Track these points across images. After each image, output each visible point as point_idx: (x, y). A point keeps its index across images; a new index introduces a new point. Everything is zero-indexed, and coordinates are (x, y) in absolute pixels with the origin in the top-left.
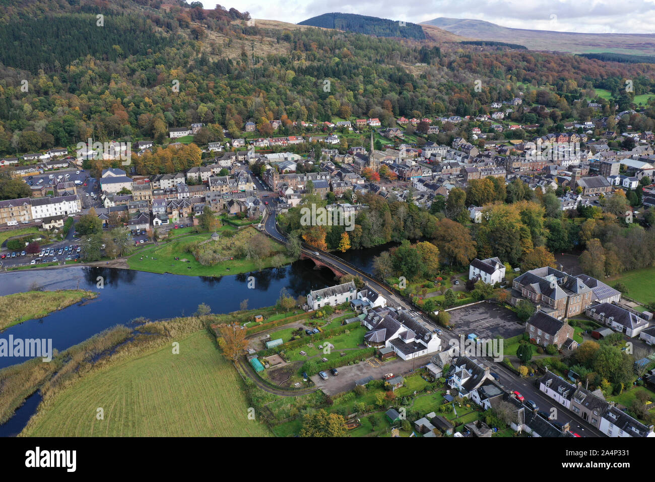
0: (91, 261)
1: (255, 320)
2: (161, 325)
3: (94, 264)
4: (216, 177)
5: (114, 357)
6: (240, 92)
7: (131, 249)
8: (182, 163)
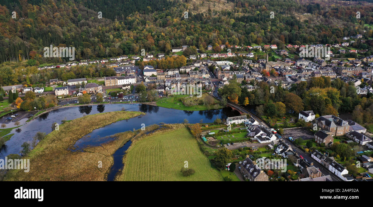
0: (143, 102)
1: (205, 126)
2: (170, 125)
3: (144, 103)
4: (192, 71)
5: (154, 133)
6: (206, 30)
7: (157, 98)
8: (178, 64)
